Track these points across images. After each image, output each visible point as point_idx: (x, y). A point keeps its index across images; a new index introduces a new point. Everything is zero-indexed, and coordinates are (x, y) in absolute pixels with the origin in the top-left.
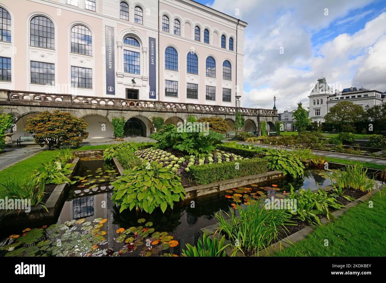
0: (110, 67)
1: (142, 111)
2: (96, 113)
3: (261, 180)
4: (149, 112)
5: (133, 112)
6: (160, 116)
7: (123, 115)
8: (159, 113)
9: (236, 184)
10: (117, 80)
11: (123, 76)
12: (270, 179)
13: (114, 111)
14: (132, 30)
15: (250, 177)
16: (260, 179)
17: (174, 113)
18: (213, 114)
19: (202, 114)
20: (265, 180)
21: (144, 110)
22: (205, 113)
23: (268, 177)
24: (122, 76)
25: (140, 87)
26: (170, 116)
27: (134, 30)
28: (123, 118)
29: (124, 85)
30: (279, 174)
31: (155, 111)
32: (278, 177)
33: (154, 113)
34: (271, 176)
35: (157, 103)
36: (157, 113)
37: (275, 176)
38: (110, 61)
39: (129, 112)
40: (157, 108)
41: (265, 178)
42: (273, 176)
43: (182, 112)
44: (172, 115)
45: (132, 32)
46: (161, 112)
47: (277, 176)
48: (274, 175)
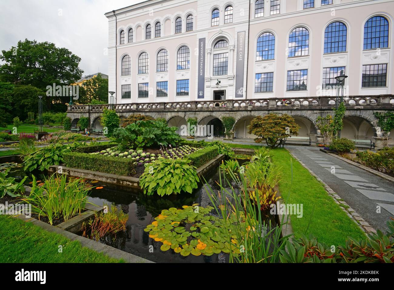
0: (201, 74)
1: (213, 111)
2: (177, 115)
3: (109, 181)
4: (220, 112)
5: (205, 113)
6: (231, 115)
7: (196, 116)
8: (230, 113)
9: (83, 174)
10: (206, 84)
11: (211, 80)
12: (120, 183)
13: (190, 113)
14: (219, 33)
15: (97, 173)
16: (108, 179)
17: (249, 112)
18: (313, 110)
19: (293, 111)
20: (113, 182)
21: (214, 110)
22: (297, 110)
23: (118, 180)
24: (209, 80)
25: (227, 87)
26: (243, 116)
27: (221, 32)
28: (196, 119)
29: (212, 87)
30: (135, 182)
31: (225, 110)
32: (133, 185)
33: (224, 112)
34: (123, 180)
35: (229, 102)
36: (228, 112)
37: (128, 183)
38: (202, 69)
39: (201, 113)
40: (228, 107)
41: (114, 180)
42: (125, 182)
43: (258, 110)
44: (245, 114)
45: (221, 35)
46: (231, 111)
47: (130, 184)
48: (127, 181)
